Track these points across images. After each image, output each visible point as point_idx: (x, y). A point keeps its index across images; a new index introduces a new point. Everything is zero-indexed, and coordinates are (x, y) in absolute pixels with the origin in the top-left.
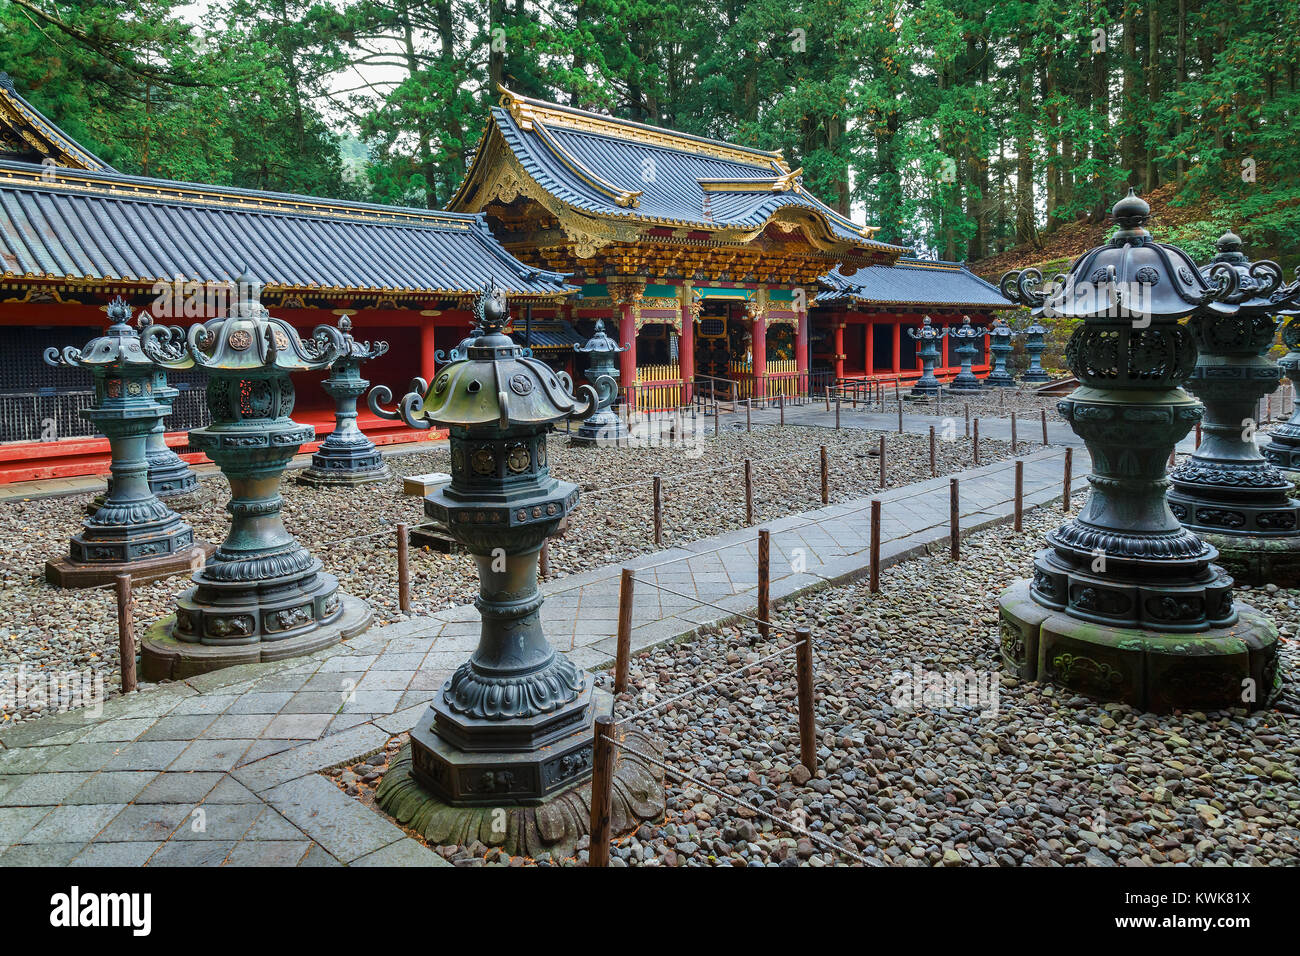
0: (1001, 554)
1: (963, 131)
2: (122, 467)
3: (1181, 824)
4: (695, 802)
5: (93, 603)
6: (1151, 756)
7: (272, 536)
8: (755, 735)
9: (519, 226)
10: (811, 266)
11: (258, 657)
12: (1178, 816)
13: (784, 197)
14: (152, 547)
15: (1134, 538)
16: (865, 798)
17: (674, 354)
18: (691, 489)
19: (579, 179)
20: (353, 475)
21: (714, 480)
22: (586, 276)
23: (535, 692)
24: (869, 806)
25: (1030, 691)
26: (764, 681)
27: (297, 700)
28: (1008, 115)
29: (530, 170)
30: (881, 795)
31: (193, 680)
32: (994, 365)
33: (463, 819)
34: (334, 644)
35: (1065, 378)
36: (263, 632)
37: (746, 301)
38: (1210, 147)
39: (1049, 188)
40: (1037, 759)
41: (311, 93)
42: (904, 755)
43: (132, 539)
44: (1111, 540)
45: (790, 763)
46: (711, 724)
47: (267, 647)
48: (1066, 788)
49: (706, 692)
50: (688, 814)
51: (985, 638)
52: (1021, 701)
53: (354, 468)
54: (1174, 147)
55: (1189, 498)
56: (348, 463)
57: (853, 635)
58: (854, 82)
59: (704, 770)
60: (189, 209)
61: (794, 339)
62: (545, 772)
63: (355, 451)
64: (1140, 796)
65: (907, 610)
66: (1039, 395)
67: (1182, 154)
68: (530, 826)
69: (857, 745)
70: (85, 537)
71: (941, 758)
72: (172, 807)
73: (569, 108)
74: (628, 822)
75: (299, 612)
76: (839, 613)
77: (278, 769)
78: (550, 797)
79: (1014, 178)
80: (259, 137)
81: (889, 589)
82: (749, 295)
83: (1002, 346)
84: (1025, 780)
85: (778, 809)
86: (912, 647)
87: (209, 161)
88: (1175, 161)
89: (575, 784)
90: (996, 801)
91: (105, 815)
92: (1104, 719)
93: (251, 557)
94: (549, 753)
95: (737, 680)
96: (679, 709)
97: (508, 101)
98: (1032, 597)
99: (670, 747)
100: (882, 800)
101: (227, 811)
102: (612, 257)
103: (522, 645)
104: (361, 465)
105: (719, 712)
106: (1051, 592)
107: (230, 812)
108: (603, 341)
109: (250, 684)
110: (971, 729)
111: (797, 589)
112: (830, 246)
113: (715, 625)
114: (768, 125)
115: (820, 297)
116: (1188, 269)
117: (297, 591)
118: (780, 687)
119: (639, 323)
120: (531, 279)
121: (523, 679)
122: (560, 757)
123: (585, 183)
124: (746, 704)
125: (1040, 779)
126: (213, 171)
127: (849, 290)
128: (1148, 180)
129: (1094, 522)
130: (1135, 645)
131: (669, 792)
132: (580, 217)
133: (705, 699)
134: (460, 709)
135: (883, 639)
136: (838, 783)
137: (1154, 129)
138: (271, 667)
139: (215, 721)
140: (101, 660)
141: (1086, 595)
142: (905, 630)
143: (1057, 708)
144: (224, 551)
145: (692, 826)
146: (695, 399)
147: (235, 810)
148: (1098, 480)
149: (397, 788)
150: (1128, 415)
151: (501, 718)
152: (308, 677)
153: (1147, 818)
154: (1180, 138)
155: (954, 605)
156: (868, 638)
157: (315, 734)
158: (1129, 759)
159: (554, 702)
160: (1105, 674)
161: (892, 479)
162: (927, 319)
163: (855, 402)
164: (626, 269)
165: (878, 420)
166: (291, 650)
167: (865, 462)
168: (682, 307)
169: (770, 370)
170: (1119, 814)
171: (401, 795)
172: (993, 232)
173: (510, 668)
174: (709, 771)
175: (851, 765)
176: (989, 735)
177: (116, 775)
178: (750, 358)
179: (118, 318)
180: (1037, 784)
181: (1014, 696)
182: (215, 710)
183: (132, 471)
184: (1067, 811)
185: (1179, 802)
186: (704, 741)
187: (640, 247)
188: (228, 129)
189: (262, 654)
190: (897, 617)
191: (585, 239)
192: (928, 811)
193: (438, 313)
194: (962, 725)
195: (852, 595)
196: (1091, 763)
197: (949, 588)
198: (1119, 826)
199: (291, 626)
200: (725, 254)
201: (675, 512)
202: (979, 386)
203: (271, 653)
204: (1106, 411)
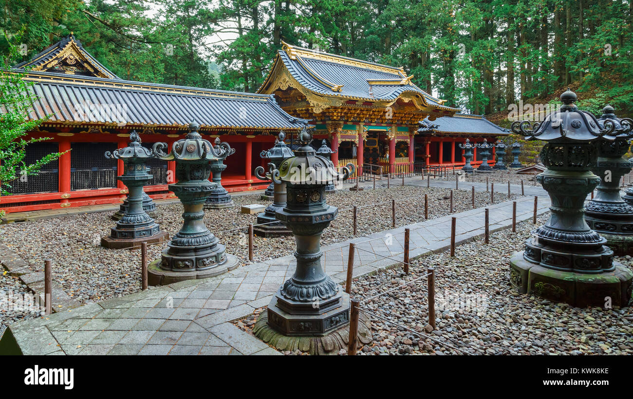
0: (507, 241)
1: (483, 59)
2: (133, 200)
3: (593, 351)
4: (385, 338)
5: (122, 254)
6: (579, 325)
7: (200, 228)
8: (407, 313)
9: (288, 99)
10: (416, 116)
11: (196, 277)
12: (591, 348)
13: (405, 87)
14: (144, 232)
15: (570, 234)
16: (457, 339)
17: (355, 154)
18: (366, 212)
19: (315, 80)
20: (219, 205)
21: (376, 209)
22: (317, 121)
23: (320, 291)
24: (459, 342)
25: (525, 298)
26: (408, 292)
27: (214, 294)
28: (503, 51)
29: (295, 76)
30: (463, 337)
31: (171, 285)
32: (497, 160)
33: (292, 341)
34: (225, 273)
35: (530, 167)
36: (197, 267)
37: (386, 132)
38: (595, 67)
39: (521, 83)
40: (530, 325)
41: (197, 44)
42: (472, 322)
43: (136, 229)
44: (560, 234)
45: (423, 324)
46: (388, 308)
47: (199, 273)
48: (543, 336)
49: (384, 295)
50: (382, 343)
51: (503, 276)
52: (521, 302)
53: (220, 202)
54: (579, 67)
55: (591, 218)
56: (217, 200)
57: (445, 274)
58: (434, 38)
59: (387, 326)
60: (153, 94)
61: (408, 148)
62: (324, 323)
63: (220, 195)
64: (575, 340)
65: (467, 264)
66: (518, 173)
67: (582, 69)
68: (319, 344)
69: (451, 318)
70: (117, 228)
71: (488, 324)
72: (174, 333)
73: (308, 49)
74: (359, 345)
75: (211, 259)
76: (438, 265)
77: (213, 320)
78: (326, 333)
79: (505, 79)
80: (175, 63)
81: (459, 255)
82: (388, 129)
83: (501, 152)
84: (525, 333)
85: (421, 341)
86: (471, 279)
87: (154, 74)
88: (579, 73)
89: (336, 329)
90: (513, 341)
91: (149, 335)
92: (557, 310)
93: (192, 236)
94: (326, 316)
95: (397, 291)
96: (374, 302)
97: (286, 48)
98: (524, 258)
99: (371, 317)
100: (464, 340)
101: (196, 335)
102: (329, 113)
103: (314, 272)
104: (222, 200)
105: (391, 303)
106: (533, 256)
107: (197, 335)
108: (325, 149)
109: (194, 287)
110: (500, 312)
111: (419, 254)
112: (425, 108)
113: (385, 269)
114: (395, 56)
115: (419, 130)
116: (593, 121)
117: (210, 251)
118: (416, 294)
119: (340, 141)
120: (294, 122)
121: (315, 286)
122: (330, 318)
123: (318, 82)
124: (402, 301)
125: (531, 333)
126: (156, 78)
127: (432, 127)
128: (566, 80)
129: (552, 227)
130: (571, 278)
131: (373, 334)
132: (316, 96)
133: (385, 298)
134: (289, 297)
135: (458, 276)
136: (445, 332)
137: (569, 58)
138: (201, 281)
139: (184, 301)
140: (130, 277)
141: (549, 258)
142: (468, 272)
143: (537, 305)
144: (180, 233)
145: (384, 347)
146: (364, 174)
147: (199, 335)
148: (554, 209)
149: (262, 328)
150: (568, 182)
151: (306, 301)
152: (217, 285)
153: (578, 349)
154: (581, 62)
155: (488, 262)
156: (452, 275)
157: (225, 307)
158: (569, 326)
159: (327, 295)
160: (557, 291)
161: (455, 209)
162: (468, 140)
163: (435, 176)
164: (335, 118)
165: (446, 184)
166: (208, 275)
167: (442, 202)
168: (359, 134)
169: (397, 161)
170: (566, 347)
171: (264, 331)
172: (496, 102)
173: (309, 281)
174: (389, 326)
175: (450, 325)
176: (508, 315)
177: (149, 320)
178: (388, 156)
179: (134, 139)
180: (530, 335)
181: (517, 300)
182: (183, 297)
183: (137, 201)
184: (544, 345)
185: (592, 343)
186: (386, 315)
187: (341, 109)
188: (162, 60)
189: (197, 276)
190: (464, 267)
191: (318, 105)
192: (485, 344)
193: (254, 137)
194: (496, 311)
195: (443, 257)
196: (553, 327)
197: (485, 255)
198: (567, 352)
199: (208, 265)
200: (378, 111)
201: (360, 222)
202: (491, 170)
203: (201, 276)
204: (558, 180)
